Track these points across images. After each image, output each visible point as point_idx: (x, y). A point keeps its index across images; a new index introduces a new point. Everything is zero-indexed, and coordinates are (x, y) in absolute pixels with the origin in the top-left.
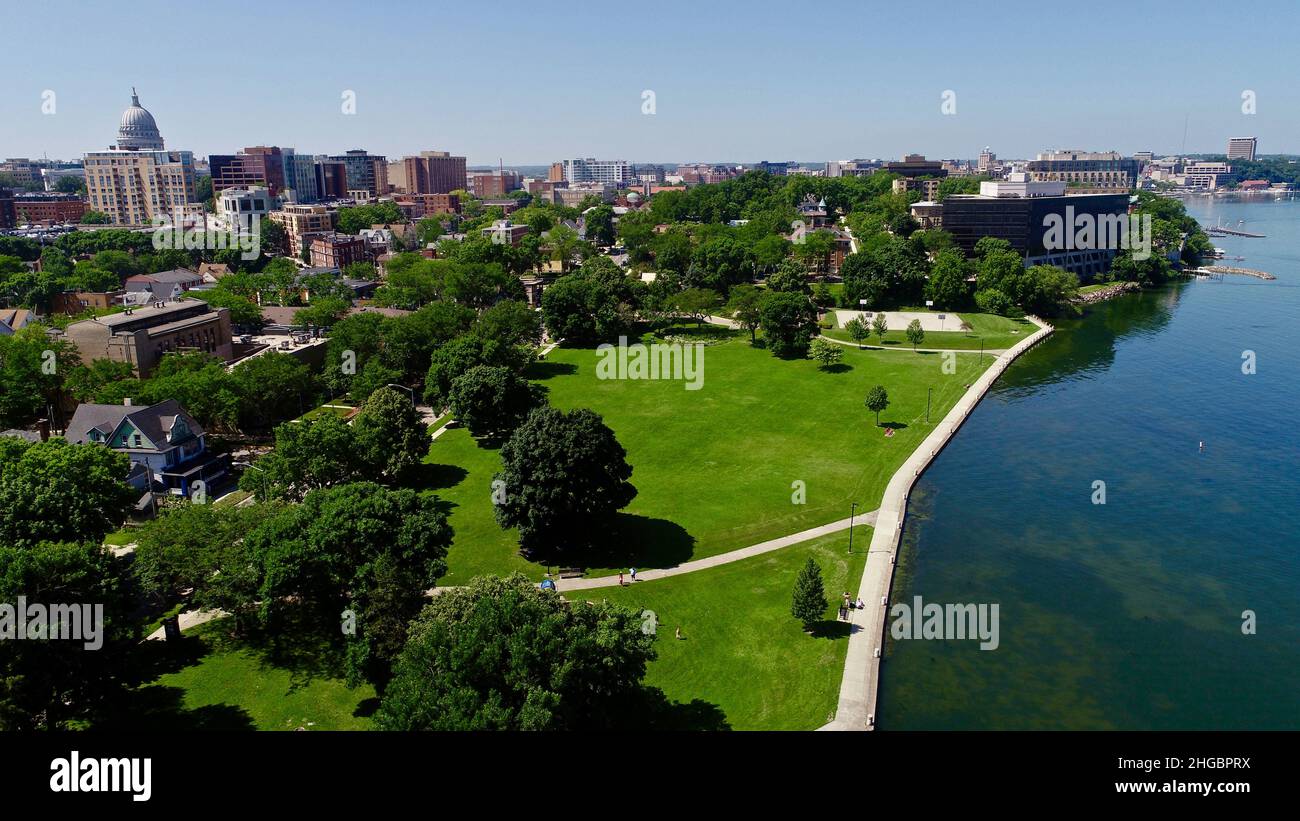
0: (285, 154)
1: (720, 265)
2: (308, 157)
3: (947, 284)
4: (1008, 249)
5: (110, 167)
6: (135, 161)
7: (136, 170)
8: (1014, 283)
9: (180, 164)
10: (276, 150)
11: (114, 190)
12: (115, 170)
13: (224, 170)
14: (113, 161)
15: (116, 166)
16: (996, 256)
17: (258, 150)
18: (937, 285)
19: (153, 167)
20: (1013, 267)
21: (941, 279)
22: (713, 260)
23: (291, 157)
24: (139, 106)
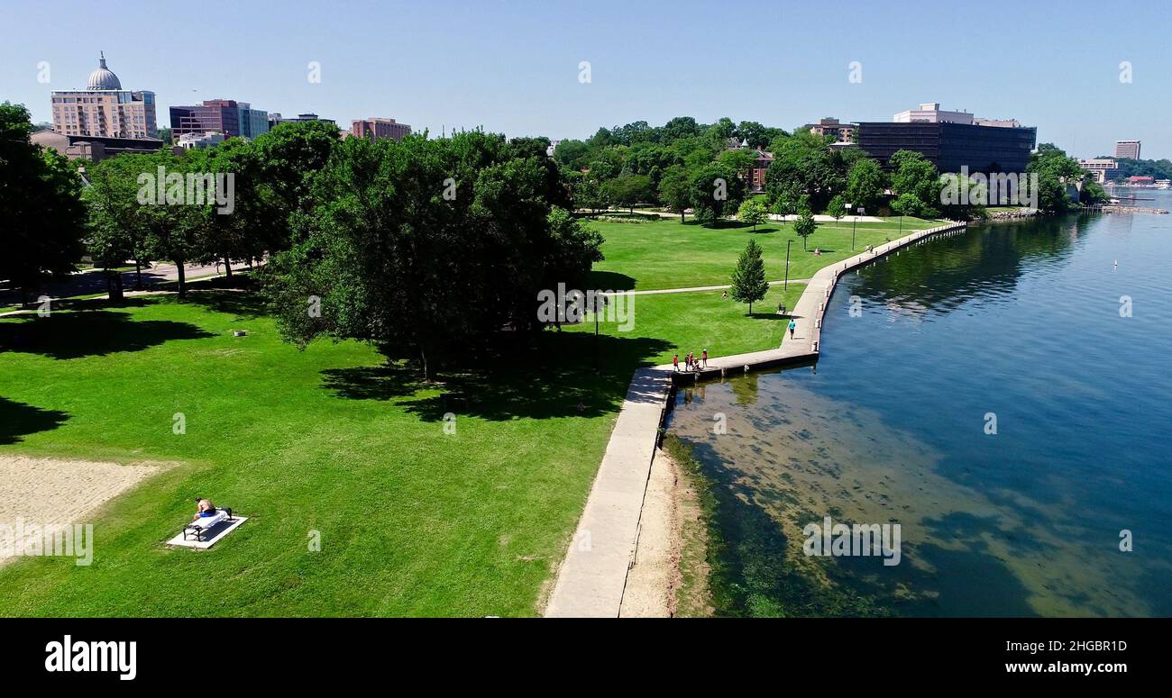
0: (241, 108)
1: (651, 167)
2: (262, 112)
3: (864, 189)
4: (921, 159)
5: (75, 105)
6: (100, 100)
7: (101, 108)
8: (927, 188)
9: (142, 103)
10: (233, 104)
11: (78, 126)
12: (80, 108)
13: (183, 120)
14: (79, 100)
15: (81, 104)
16: (910, 164)
17: (216, 103)
18: (854, 190)
19: (117, 105)
20: (927, 173)
21: (859, 185)
22: (644, 163)
23: (247, 112)
24: (106, 68)
